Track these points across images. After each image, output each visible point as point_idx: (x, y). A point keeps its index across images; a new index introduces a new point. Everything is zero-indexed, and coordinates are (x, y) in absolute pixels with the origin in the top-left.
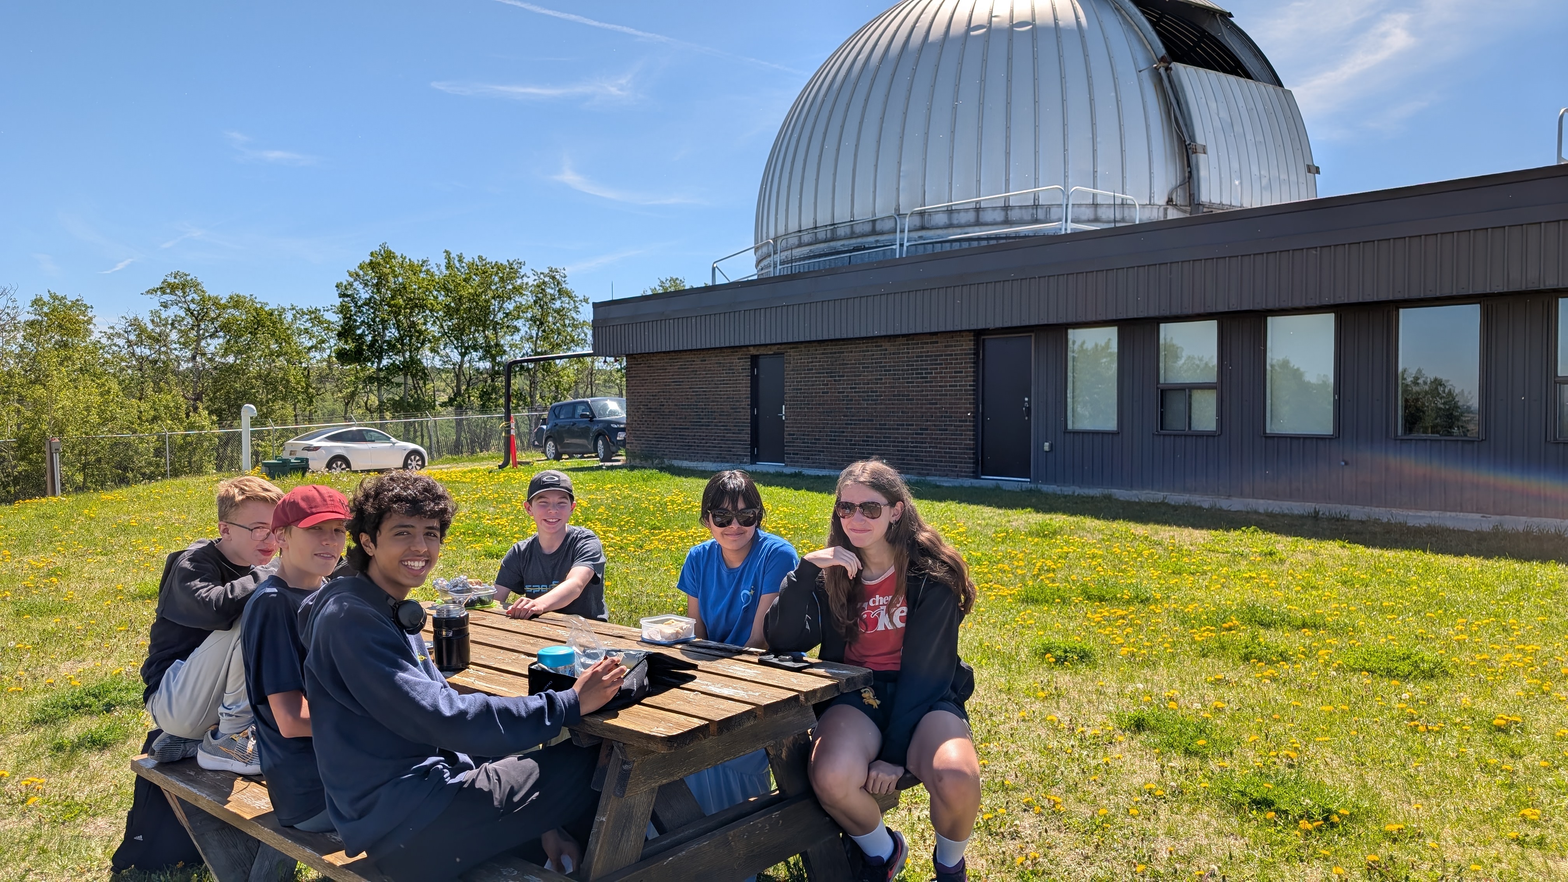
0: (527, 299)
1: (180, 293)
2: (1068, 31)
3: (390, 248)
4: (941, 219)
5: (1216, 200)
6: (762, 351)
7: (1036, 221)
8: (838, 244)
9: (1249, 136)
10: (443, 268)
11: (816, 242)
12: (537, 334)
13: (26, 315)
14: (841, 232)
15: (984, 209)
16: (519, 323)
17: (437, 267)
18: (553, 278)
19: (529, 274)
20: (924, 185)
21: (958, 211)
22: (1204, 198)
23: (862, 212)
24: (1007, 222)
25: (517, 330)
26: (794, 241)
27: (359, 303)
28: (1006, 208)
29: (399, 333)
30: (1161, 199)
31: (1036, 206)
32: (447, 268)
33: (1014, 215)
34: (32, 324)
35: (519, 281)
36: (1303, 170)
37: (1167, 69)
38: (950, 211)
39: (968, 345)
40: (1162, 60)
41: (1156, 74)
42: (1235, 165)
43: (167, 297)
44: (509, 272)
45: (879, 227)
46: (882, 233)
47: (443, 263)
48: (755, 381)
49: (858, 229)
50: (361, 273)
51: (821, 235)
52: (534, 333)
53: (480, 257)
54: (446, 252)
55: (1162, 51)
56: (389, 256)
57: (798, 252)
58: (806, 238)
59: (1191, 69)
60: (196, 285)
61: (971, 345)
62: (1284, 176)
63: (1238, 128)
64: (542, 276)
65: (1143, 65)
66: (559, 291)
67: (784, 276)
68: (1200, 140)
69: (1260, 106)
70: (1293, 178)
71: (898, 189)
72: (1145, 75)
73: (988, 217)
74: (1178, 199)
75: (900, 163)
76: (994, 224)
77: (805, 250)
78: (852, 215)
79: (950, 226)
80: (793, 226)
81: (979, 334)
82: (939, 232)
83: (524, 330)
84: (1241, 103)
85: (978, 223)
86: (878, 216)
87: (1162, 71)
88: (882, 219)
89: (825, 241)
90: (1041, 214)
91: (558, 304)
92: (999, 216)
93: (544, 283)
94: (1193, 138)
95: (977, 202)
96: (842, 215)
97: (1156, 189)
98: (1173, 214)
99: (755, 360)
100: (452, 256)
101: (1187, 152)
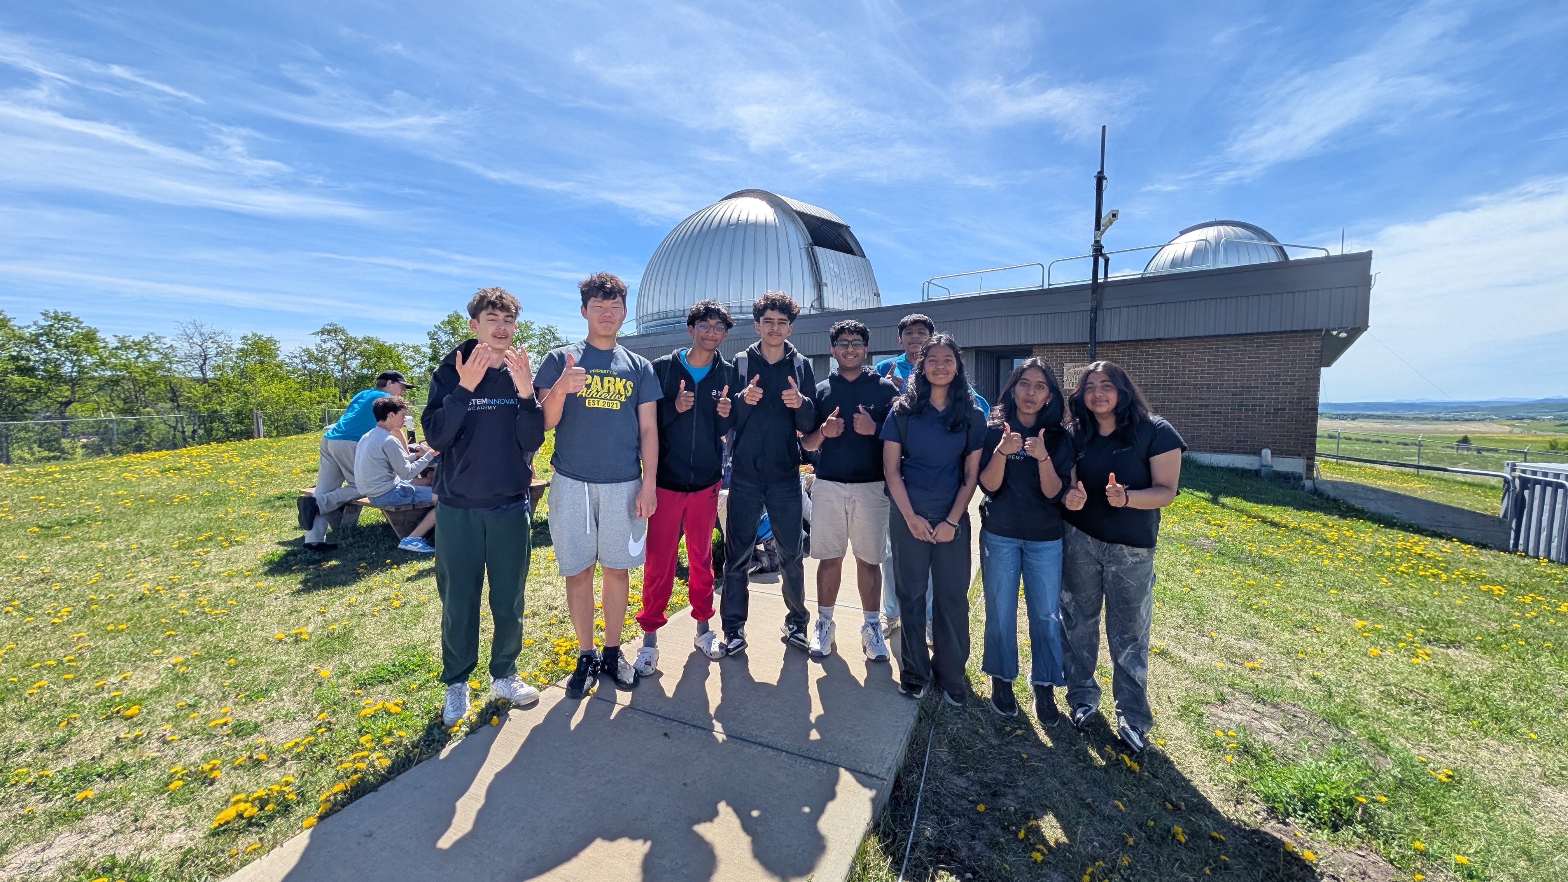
1: (333, 334)
2: (771, 226)
5: (831, 307)
8: (669, 320)
9: (848, 279)
11: (659, 319)
13: (237, 345)
14: (670, 315)
18: (550, 331)
22: (826, 305)
24: (741, 313)
26: (650, 318)
27: (441, 343)
28: (742, 307)
30: (809, 305)
34: (242, 350)
36: (872, 295)
40: (810, 244)
41: (807, 251)
42: (840, 292)
43: (325, 337)
50: (442, 326)
51: (662, 316)
55: (811, 241)
57: (652, 323)
58: (655, 317)
59: (822, 249)
60: (343, 332)
62: (863, 297)
63: (842, 276)
65: (802, 246)
68: (825, 281)
69: (853, 266)
70: (867, 298)
72: (803, 251)
74: (816, 305)
77: (656, 322)
78: (675, 308)
80: (650, 312)
84: (845, 265)
87: (810, 249)
89: (663, 319)
94: (821, 280)
96: (670, 307)
97: (806, 301)
98: (813, 312)
101: (819, 285)
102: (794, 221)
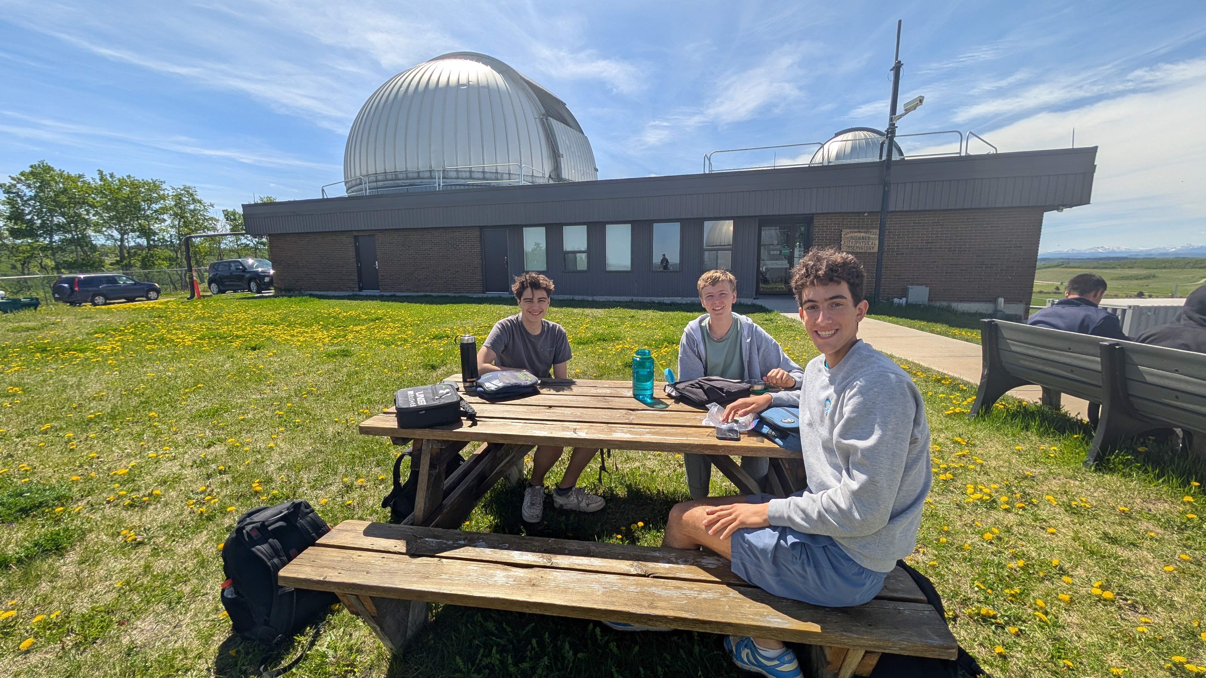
0: (170, 203)
3: (49, 164)
4: (454, 174)
5: (567, 178)
6: (360, 234)
7: (497, 179)
9: (576, 153)
10: (98, 181)
11: (387, 180)
12: (179, 224)
15: (474, 172)
16: (165, 217)
17: (92, 178)
18: (188, 192)
19: (169, 188)
20: (443, 158)
21: (462, 171)
22: (562, 176)
23: (412, 167)
24: (484, 179)
25: (165, 220)
27: (25, 198)
28: (484, 172)
29: (65, 219)
30: (547, 176)
31: (497, 173)
32: (101, 180)
33: (487, 176)
35: (162, 192)
36: (593, 170)
37: (546, 119)
38: (457, 171)
39: (477, 233)
40: (544, 115)
41: (541, 120)
42: (573, 164)
44: (154, 187)
45: (421, 175)
46: (423, 179)
47: (97, 177)
48: (357, 249)
49: (410, 175)
50: (23, 178)
51: (389, 177)
52: (177, 223)
53: (129, 177)
54: (99, 170)
55: (544, 112)
56: (48, 169)
57: (380, 184)
59: (554, 120)
61: (478, 233)
63: (572, 149)
64: (179, 190)
65: (536, 114)
66: (193, 199)
67: (373, 196)
68: (561, 152)
69: (576, 140)
70: (589, 172)
71: (430, 158)
72: (537, 120)
73: (476, 175)
74: (554, 175)
75: (430, 145)
76: (479, 179)
78: (406, 168)
79: (458, 178)
81: (481, 228)
82: (454, 180)
83: (169, 222)
84: (569, 138)
85: (471, 178)
86: (421, 169)
87: (544, 119)
88: (423, 171)
89: (392, 180)
90: (499, 176)
91: (192, 207)
92: (480, 176)
93: (181, 194)
94: (557, 151)
95: (470, 168)
96: (400, 167)
97: (545, 170)
98: (551, 182)
99: (356, 238)
100: (104, 173)
101: (555, 155)
102: (524, 89)
